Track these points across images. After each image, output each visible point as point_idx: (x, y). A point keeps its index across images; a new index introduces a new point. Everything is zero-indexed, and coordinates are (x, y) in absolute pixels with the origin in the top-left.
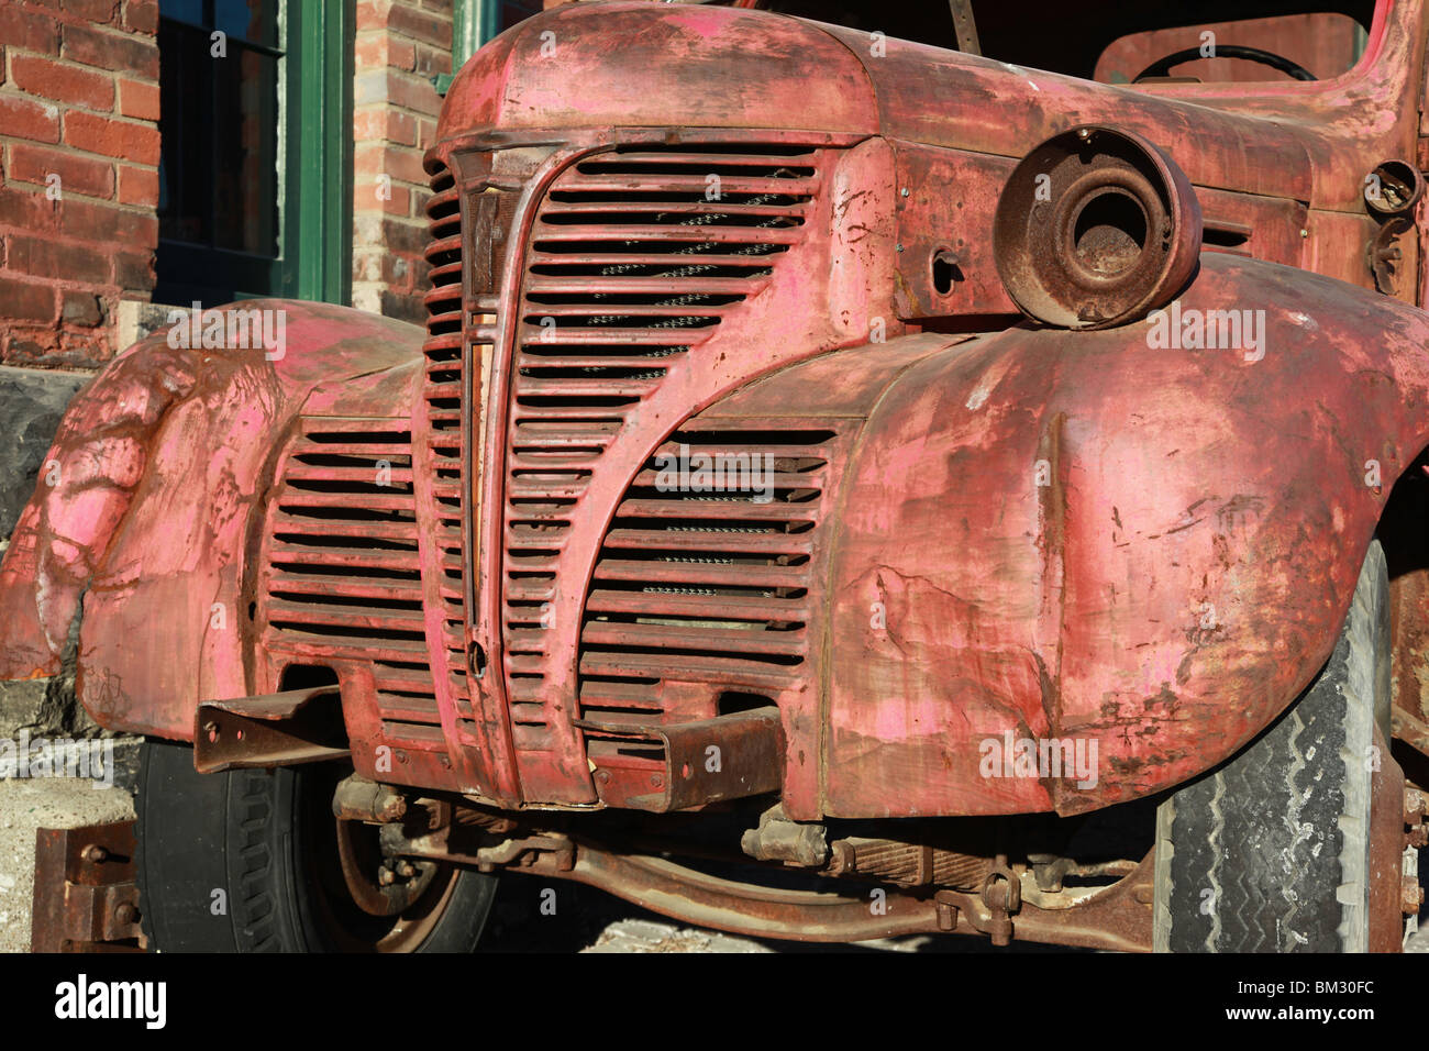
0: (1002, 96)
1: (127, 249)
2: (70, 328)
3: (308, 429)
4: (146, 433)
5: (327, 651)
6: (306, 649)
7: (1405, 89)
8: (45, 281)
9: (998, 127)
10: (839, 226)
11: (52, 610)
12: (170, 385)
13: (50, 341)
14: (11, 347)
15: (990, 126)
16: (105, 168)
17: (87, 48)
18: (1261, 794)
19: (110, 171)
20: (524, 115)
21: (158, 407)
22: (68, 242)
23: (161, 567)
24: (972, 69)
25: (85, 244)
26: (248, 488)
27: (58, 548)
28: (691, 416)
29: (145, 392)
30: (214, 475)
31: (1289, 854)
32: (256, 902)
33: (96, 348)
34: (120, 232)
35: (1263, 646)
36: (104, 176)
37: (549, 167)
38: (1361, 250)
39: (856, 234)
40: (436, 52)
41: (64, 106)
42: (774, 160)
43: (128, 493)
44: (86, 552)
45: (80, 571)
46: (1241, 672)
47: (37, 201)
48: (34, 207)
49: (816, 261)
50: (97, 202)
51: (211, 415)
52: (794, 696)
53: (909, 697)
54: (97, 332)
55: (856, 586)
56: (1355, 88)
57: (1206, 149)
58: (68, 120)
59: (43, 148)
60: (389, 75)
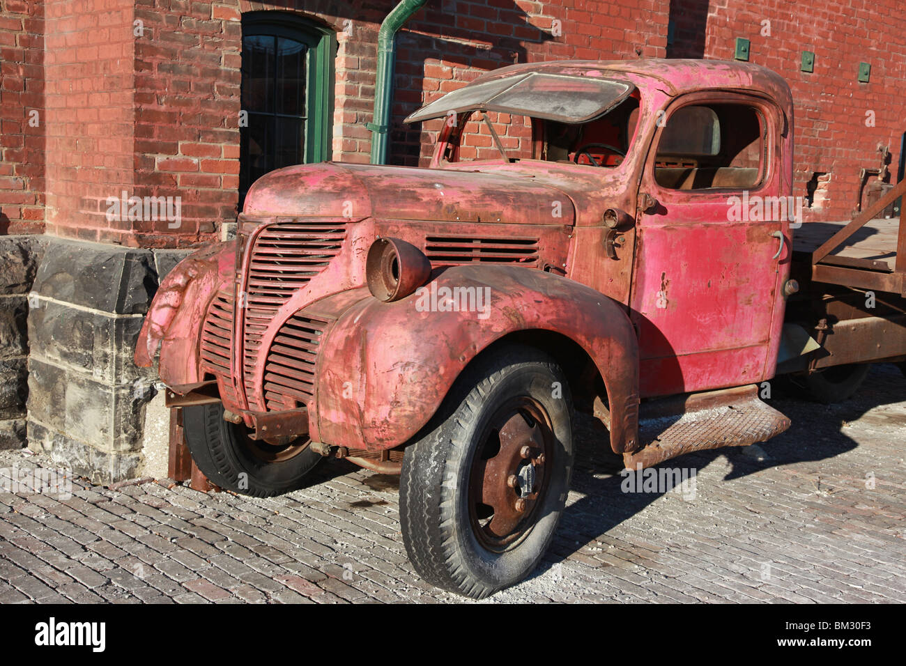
0: (425, 199)
1: (226, 205)
2: (203, 234)
3: (219, 296)
4: (182, 290)
5: (213, 370)
6: (209, 368)
7: (632, 176)
8: (193, 219)
9: (422, 211)
10: (354, 248)
11: (151, 346)
12: (190, 274)
13: (195, 239)
14: (179, 242)
15: (418, 211)
16: (217, 177)
17: (211, 137)
18: (425, 451)
19: (219, 179)
20: (253, 211)
21: (186, 281)
22: (202, 205)
23: (180, 336)
24: (415, 189)
25: (208, 205)
26: (202, 314)
27: (154, 326)
28: (299, 310)
29: (182, 277)
30: (196, 307)
31: (428, 471)
33: (214, 239)
34: (223, 199)
35: (412, 409)
36: (216, 181)
37: (257, 230)
39: (359, 251)
40: (367, 114)
41: (200, 158)
42: (330, 227)
43: (176, 309)
44: (162, 328)
45: (160, 334)
47: (190, 192)
48: (188, 194)
49: (345, 260)
50: (214, 189)
51: (198, 286)
52: (311, 407)
53: (337, 410)
54: (214, 235)
55: (324, 374)
56: (616, 175)
57: (520, 210)
58: (202, 163)
59: (192, 174)
60: (343, 127)
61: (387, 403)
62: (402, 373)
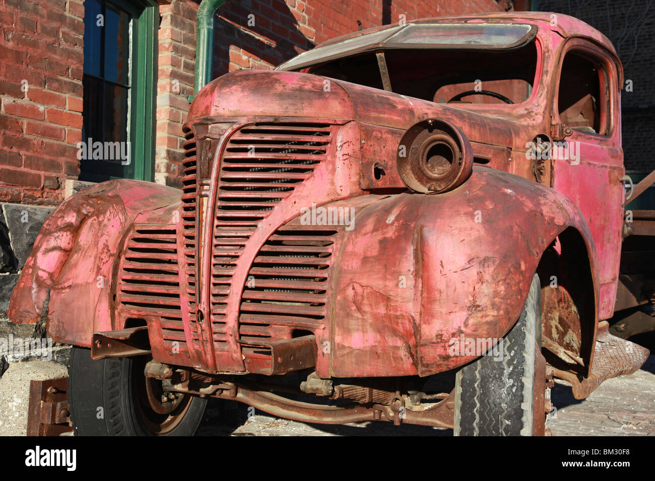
0: (400, 107)
1: (69, 160)
2: (47, 190)
3: (137, 228)
4: (75, 230)
5: (143, 313)
6: (135, 312)
7: (546, 108)
8: (38, 172)
9: (398, 118)
10: (339, 154)
11: (38, 297)
12: (84, 211)
13: (39, 194)
14: (24, 197)
15: (395, 118)
16: (61, 130)
17: (56, 85)
18: (494, 368)
19: (63, 131)
20: (221, 111)
21: (80, 220)
22: (47, 157)
23: (80, 281)
24: (389, 97)
25: (53, 158)
26: (114, 251)
27: (41, 273)
28: (283, 225)
29: (75, 214)
30: (101, 246)
31: (504, 391)
32: (114, 409)
33: (57, 197)
34: (67, 154)
35: (495, 313)
36: (61, 133)
37: (230, 131)
38: (530, 167)
39: (346, 157)
40: (188, 87)
41: (46, 107)
42: (315, 129)
43: (68, 253)
44: (51, 275)
45: (49, 282)
46: (487, 323)
47: (35, 142)
48: (34, 144)
49: (330, 167)
50: (58, 142)
51: (100, 223)
52: (321, 330)
53: (364, 331)
54: (57, 191)
55: (344, 289)
56: (528, 107)
57: (474, 128)
58: (48, 112)
59: (38, 122)
60: (170, 96)
61: (462, 309)
62: (481, 270)
